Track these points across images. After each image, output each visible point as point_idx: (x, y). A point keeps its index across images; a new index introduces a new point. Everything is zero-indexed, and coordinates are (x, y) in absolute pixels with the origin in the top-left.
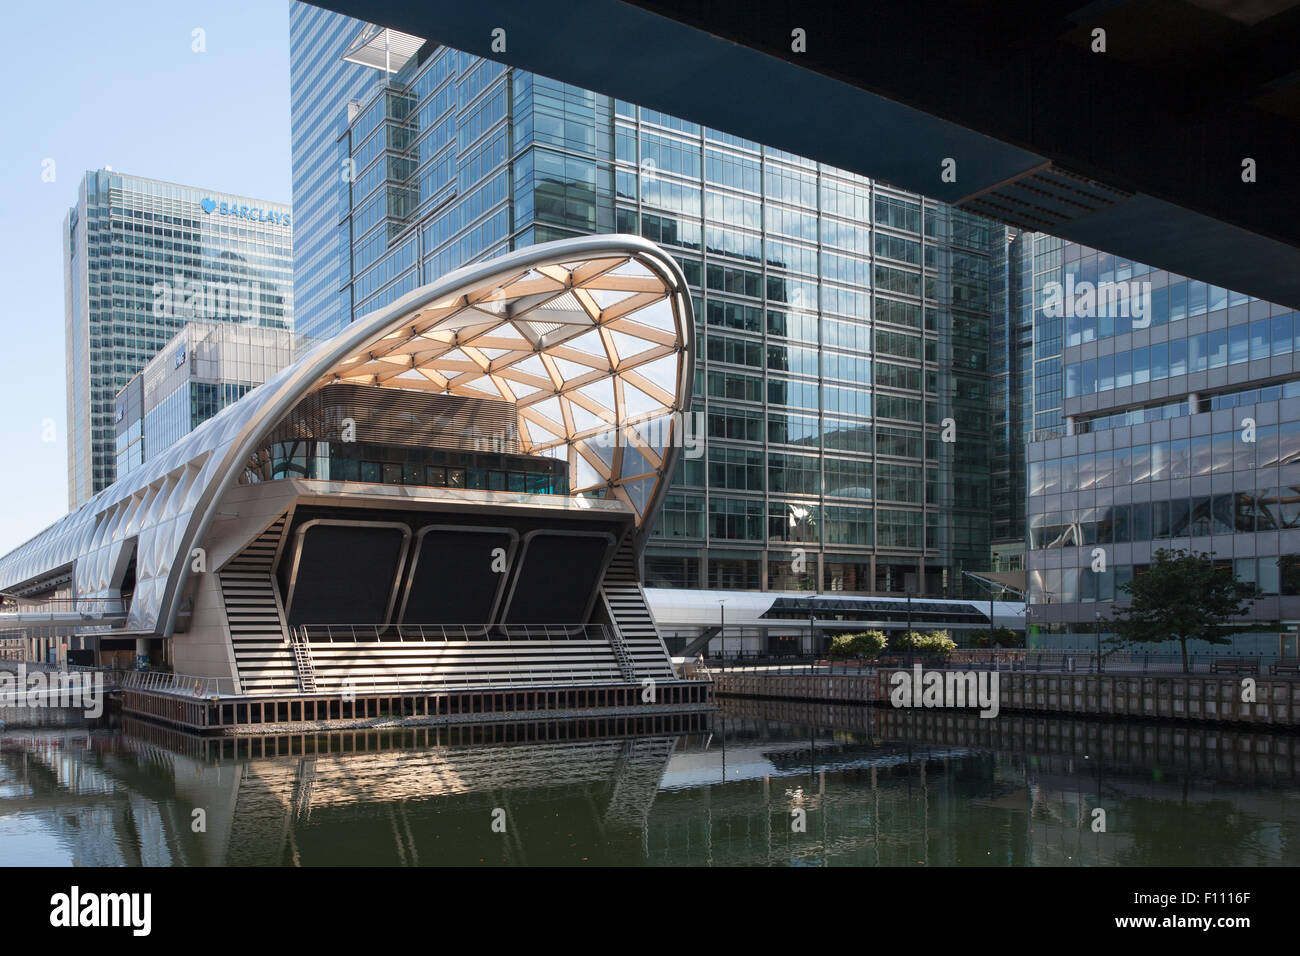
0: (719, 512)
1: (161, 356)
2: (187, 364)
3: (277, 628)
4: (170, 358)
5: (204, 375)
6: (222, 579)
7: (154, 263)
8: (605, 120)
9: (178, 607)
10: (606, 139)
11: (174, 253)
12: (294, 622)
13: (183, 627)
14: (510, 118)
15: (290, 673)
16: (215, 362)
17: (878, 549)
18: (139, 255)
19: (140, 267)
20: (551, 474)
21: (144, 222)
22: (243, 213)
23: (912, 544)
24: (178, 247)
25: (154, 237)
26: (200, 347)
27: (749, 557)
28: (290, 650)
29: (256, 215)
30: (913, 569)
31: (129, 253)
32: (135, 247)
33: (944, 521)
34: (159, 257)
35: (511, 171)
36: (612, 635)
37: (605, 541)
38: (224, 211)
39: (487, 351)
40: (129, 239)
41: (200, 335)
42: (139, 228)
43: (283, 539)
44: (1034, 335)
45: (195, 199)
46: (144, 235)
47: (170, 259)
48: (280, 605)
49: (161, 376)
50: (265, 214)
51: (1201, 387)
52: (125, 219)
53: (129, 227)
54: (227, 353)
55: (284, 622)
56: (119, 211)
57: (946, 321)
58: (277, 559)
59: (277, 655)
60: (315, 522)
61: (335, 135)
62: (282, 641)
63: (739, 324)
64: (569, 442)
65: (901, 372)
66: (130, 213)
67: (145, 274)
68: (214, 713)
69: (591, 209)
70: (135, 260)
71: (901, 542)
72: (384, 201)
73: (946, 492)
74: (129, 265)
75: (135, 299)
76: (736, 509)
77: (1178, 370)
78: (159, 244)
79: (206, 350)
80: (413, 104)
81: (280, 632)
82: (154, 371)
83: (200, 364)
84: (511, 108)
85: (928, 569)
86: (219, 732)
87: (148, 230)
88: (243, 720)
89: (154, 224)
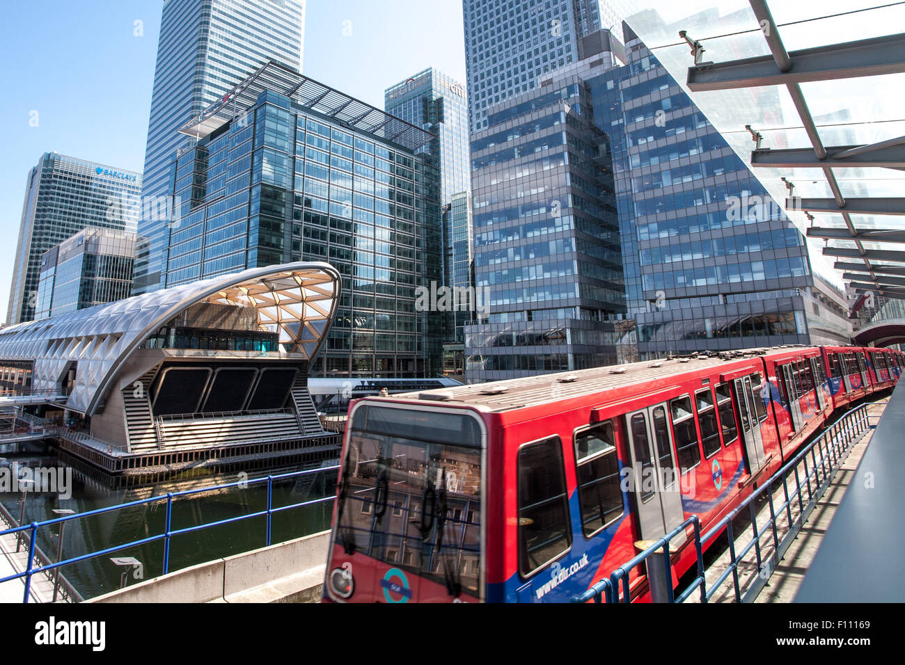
0: (332, 337)
1: (67, 241)
2: (83, 246)
3: (148, 417)
4: (75, 241)
5: (91, 250)
6: (125, 394)
7: (70, 194)
8: (291, 173)
9: (99, 404)
10: (291, 181)
11: (80, 190)
12: (156, 414)
13: (100, 411)
14: (252, 170)
15: (154, 440)
16: (97, 245)
17: (398, 351)
18: (64, 190)
19: (63, 195)
20: (271, 340)
21: (68, 176)
22: (115, 175)
23: (411, 350)
24: (82, 187)
25: (72, 182)
26: (91, 238)
27: (344, 357)
28: (154, 428)
29: (120, 176)
30: (412, 360)
31: (59, 188)
32: (62, 186)
33: (424, 339)
34: (73, 191)
35: (250, 191)
36: (296, 413)
37: (295, 371)
38: (106, 173)
39: (257, 300)
40: (60, 183)
41: (91, 232)
42: (65, 178)
43: (155, 376)
44: (453, 252)
45: (94, 167)
46: (67, 181)
47: (78, 192)
48: (150, 406)
49: (69, 248)
50: (125, 176)
51: (529, 308)
52: (59, 174)
53: (61, 177)
54: (103, 241)
55: (152, 414)
56: (57, 170)
57: (424, 256)
58: (151, 384)
59: (148, 431)
60: (171, 368)
61: (169, 161)
62: (150, 424)
63: (342, 257)
64: (278, 323)
65: (406, 276)
66: (62, 172)
67: (65, 198)
68: (119, 463)
69: (283, 209)
70: (61, 192)
71: (407, 349)
72: (191, 192)
73: (425, 327)
74: (58, 194)
75: (59, 209)
76: (339, 336)
77: (520, 301)
78: (74, 186)
79: (93, 239)
80: (207, 154)
81: (150, 419)
82: (66, 246)
83: (90, 245)
84: (252, 166)
85: (418, 360)
86: (120, 473)
87: (70, 179)
88: (132, 466)
89: (73, 177)
